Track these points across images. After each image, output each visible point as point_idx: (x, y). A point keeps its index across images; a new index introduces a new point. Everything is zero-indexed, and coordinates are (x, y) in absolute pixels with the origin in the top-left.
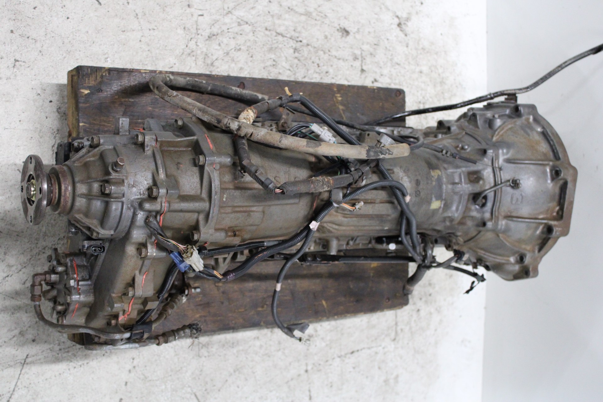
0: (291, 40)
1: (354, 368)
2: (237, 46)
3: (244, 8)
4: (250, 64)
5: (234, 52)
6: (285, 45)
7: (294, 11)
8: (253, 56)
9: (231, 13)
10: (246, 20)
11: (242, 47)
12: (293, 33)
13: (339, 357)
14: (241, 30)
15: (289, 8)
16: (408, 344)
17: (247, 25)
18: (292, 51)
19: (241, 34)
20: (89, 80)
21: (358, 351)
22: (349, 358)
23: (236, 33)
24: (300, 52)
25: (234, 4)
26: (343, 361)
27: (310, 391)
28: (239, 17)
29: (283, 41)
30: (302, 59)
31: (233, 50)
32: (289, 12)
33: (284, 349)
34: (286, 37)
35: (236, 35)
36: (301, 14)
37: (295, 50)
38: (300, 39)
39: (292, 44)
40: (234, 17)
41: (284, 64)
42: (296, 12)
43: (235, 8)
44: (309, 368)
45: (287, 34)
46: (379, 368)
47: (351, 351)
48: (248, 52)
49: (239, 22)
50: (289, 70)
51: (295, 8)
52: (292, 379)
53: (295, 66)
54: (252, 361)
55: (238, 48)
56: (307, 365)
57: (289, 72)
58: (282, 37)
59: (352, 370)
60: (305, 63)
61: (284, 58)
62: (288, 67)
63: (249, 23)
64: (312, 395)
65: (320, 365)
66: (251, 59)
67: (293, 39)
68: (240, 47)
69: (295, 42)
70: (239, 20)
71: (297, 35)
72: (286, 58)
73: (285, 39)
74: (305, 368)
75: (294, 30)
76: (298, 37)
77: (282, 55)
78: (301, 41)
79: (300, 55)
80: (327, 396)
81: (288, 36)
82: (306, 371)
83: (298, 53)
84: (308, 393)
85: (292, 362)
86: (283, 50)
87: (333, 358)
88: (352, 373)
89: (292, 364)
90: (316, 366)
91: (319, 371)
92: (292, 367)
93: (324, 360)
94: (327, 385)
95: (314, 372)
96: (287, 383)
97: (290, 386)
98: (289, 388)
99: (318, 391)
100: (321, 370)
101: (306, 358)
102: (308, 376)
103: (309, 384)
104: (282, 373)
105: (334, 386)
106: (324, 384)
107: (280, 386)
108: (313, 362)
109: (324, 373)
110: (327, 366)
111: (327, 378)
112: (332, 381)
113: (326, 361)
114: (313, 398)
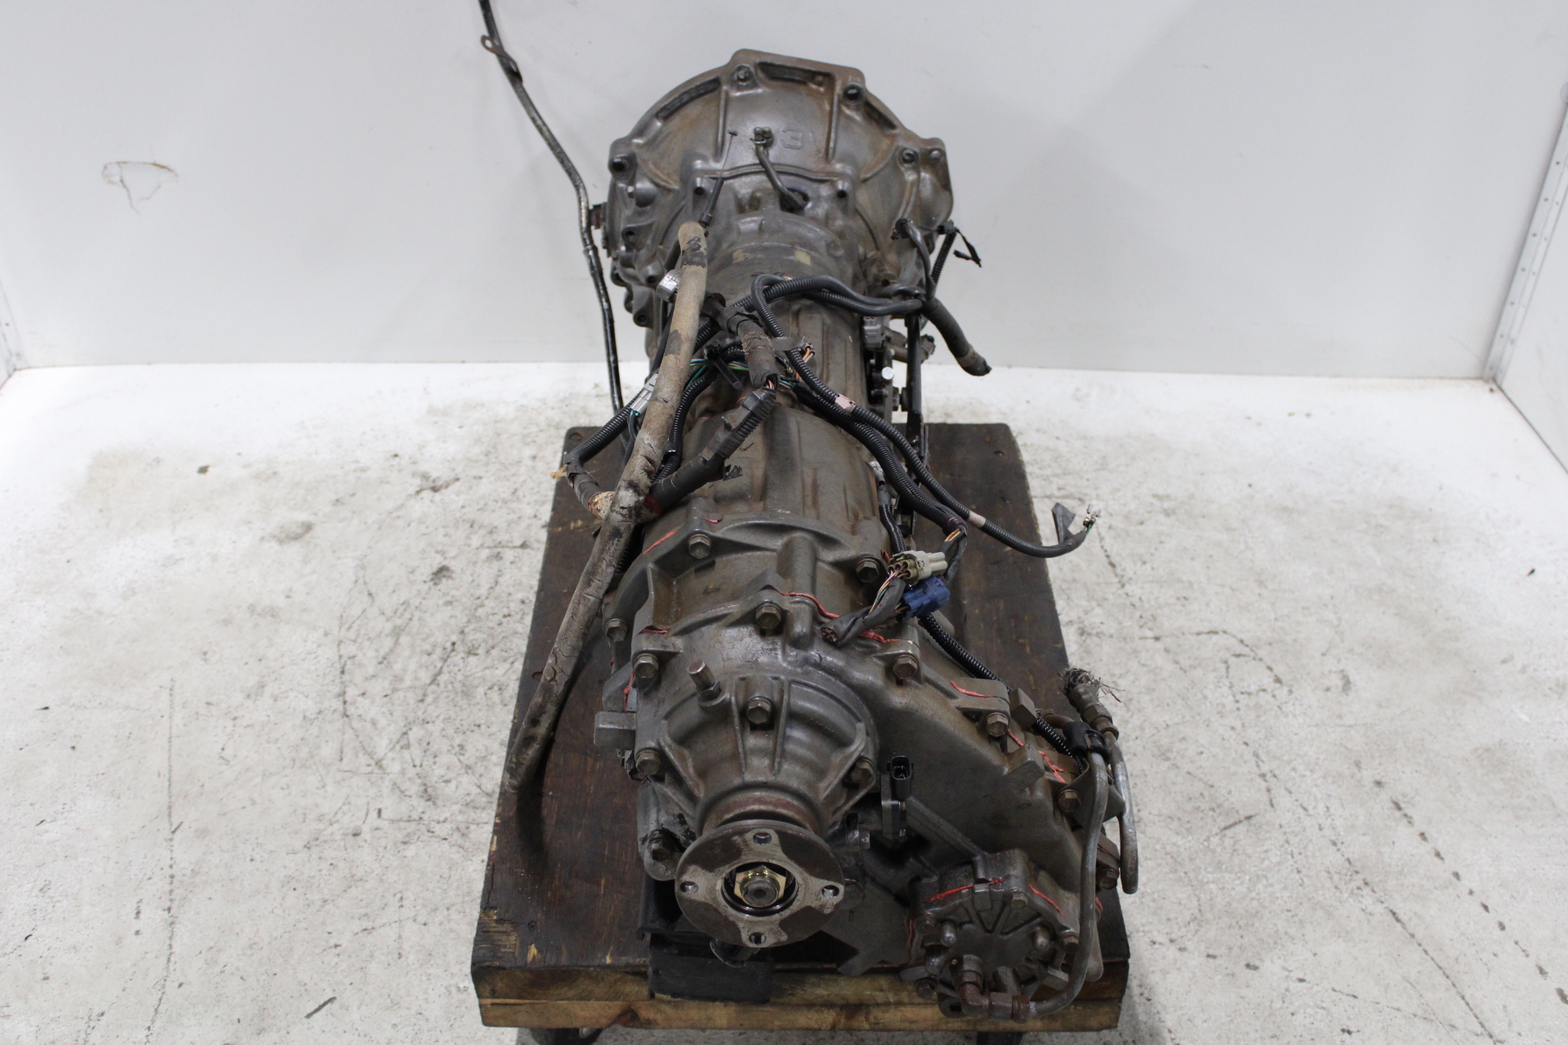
0: (449, 660)
1: (1144, 563)
2: (453, 752)
3: (372, 739)
4: (494, 729)
5: (467, 756)
6: (459, 670)
7: (387, 654)
8: (477, 723)
9: (380, 761)
10: (398, 735)
11: (457, 741)
12: (434, 657)
13: (1123, 586)
14: (420, 744)
15: (381, 663)
16: (1088, 480)
17: (410, 732)
18: (472, 660)
19: (428, 744)
20: (505, 946)
21: (1108, 556)
22: (1124, 570)
23: (425, 752)
24: (476, 646)
25: (361, 755)
26: (1130, 579)
27: (1199, 634)
28: (391, 746)
29: (449, 672)
30: (491, 642)
31: (462, 758)
32: (389, 663)
33: (1114, 675)
34: (441, 668)
35: (428, 752)
36: (397, 643)
37: (471, 652)
38: (448, 645)
39: (457, 658)
40: (390, 755)
41: (499, 672)
42: (392, 651)
43: (370, 755)
44: (1150, 634)
45: (435, 667)
46: (1142, 523)
47: (1109, 567)
48: (468, 733)
49: (402, 747)
50: (513, 663)
51: (382, 653)
52: (1177, 662)
53: (504, 654)
54: (1142, 728)
55: (457, 749)
56: (1143, 638)
58: (442, 675)
59: (1148, 566)
60: (501, 637)
61: (487, 672)
62: (507, 665)
63: (404, 730)
64: (1207, 630)
65: (1141, 617)
66: (483, 727)
67: (448, 657)
68: (455, 746)
69: (454, 653)
70: (398, 747)
71: (439, 651)
73: (445, 669)
74: (1151, 642)
75: (429, 654)
76: (445, 649)
77: (480, 674)
78: (454, 644)
79: (483, 645)
80: (1207, 605)
81: (439, 665)
82: (1157, 639)
83: (477, 649)
84: (1203, 637)
85: (1139, 662)
86: (469, 673)
87: (1125, 596)
88: (1155, 566)
89: (1143, 662)
90: (1145, 623)
91: (1155, 619)
92: (1149, 663)
93: (1131, 610)
94: (1184, 606)
95: (1157, 627)
96: (1185, 672)
97: (1191, 666)
98: (1195, 668)
99: (1197, 620)
100: (1152, 616)
101: (1128, 640)
102: (1167, 636)
103: (1184, 634)
104: (1163, 679)
105: (1184, 595)
106: (1181, 611)
107: (1193, 682)
108: (1137, 628)
109: (1159, 610)
110: (1142, 606)
111: (1169, 606)
112: (1175, 598)
113: (1132, 607)
114: (1213, 629)
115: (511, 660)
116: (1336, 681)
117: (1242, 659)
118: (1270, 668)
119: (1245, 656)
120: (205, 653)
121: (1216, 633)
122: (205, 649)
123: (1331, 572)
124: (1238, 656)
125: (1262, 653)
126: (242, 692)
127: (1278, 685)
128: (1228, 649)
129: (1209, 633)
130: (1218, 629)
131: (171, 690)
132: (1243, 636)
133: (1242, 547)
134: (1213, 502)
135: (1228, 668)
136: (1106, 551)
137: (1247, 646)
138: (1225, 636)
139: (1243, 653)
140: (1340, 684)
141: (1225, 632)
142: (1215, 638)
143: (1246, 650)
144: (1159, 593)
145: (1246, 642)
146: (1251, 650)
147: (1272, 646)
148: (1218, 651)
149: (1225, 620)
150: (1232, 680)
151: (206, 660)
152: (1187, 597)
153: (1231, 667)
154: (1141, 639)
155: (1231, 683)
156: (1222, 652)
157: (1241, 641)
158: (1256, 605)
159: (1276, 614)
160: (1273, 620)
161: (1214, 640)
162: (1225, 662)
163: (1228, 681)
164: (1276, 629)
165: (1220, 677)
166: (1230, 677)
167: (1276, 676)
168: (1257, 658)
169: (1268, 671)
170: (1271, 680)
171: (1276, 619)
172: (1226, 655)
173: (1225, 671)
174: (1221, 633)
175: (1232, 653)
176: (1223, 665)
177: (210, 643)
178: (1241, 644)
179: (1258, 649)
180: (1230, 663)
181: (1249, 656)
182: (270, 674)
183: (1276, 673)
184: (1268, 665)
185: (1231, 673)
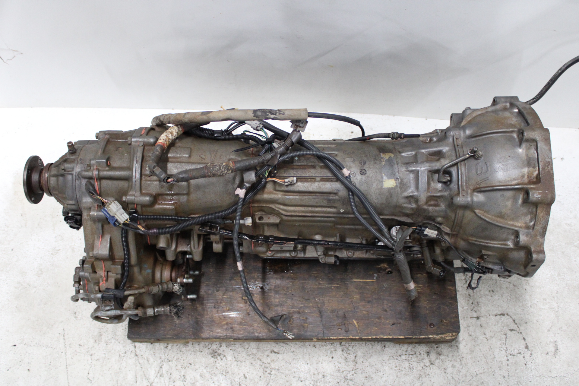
2: (181, 379)
3: (147, 370)
4: (197, 366)
5: (187, 382)
8: (190, 362)
9: (152, 383)
10: (157, 369)
11: (182, 374)
14: (167, 374)
17: (163, 367)
19: (171, 374)
23: (170, 379)
25: (144, 380)
27: (496, 315)
28: (156, 375)
31: (185, 383)
35: (171, 379)
40: (156, 380)
43: (148, 379)
44: (475, 315)
48: (187, 368)
49: (160, 376)
52: (485, 334)
54: (466, 376)
55: (183, 377)
63: (161, 365)
64: (500, 313)
65: (472, 303)
66: (193, 365)
68: (182, 376)
70: (159, 375)
74: (475, 319)
80: (502, 296)
82: (478, 318)
84: (498, 317)
85: (469, 333)
90: (474, 307)
91: (478, 305)
92: (473, 334)
93: (468, 299)
94: (492, 296)
95: (479, 310)
96: (488, 340)
97: (491, 336)
98: (492, 338)
99: (496, 306)
100: (477, 303)
101: (465, 318)
102: (482, 316)
103: (490, 315)
104: (478, 345)
105: (492, 289)
106: (490, 299)
107: (490, 347)
108: (470, 310)
109: (480, 299)
110: (473, 296)
111: (485, 296)
112: (488, 291)
113: (469, 296)
114: (502, 312)
116: (552, 349)
117: (513, 331)
118: (524, 339)
119: (514, 330)
120: (75, 313)
121: (503, 315)
122: (75, 311)
123: (559, 275)
124: (511, 330)
125: (522, 329)
126: (93, 338)
127: (526, 350)
128: (508, 326)
129: (500, 315)
130: (505, 313)
131: (64, 336)
132: (514, 317)
135: (506, 338)
137: (516, 324)
138: (508, 317)
139: (514, 328)
140: (553, 350)
141: (508, 314)
142: (503, 317)
143: (514, 327)
144: (482, 287)
145: (516, 321)
146: (518, 326)
147: (527, 324)
148: (503, 327)
149: (508, 306)
150: (507, 346)
151: (76, 318)
152: (494, 290)
153: (508, 337)
154: (471, 318)
155: (506, 348)
156: (505, 328)
157: (514, 320)
158: (523, 296)
159: (531, 303)
160: (529, 307)
161: (502, 320)
162: (506, 334)
163: (506, 346)
164: (530, 313)
165: (502, 344)
166: (506, 344)
167: (526, 344)
168: (519, 332)
169: (523, 341)
170: (524, 347)
171: (531, 306)
172: (507, 330)
173: (505, 340)
174: (506, 315)
175: (509, 328)
176: (505, 336)
177: (77, 306)
178: (514, 323)
179: (521, 326)
180: (507, 335)
181: (516, 331)
182: (103, 327)
183: (526, 342)
184: (524, 336)
185: (507, 342)
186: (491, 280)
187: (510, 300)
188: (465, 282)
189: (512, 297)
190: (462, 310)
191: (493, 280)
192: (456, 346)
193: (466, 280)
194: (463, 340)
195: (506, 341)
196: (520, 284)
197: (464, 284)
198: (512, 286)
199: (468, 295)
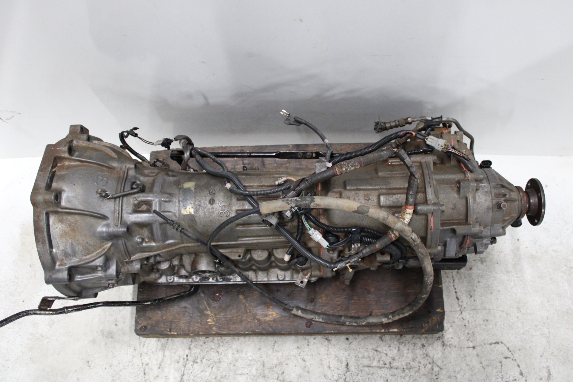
0: (186, 366)
1: (471, 296)
6: (191, 373)
7: (161, 362)
12: (180, 364)
13: (462, 312)
15: (159, 368)
18: (196, 365)
22: (462, 302)
24: (196, 357)
26: (465, 308)
27: (491, 344)
29: (187, 374)
30: (202, 355)
32: (162, 368)
33: (455, 372)
34: (184, 371)
36: (164, 356)
37: (195, 362)
38: (185, 356)
39: (189, 366)
41: (207, 374)
42: (163, 360)
44: (471, 345)
45: (181, 370)
47: (456, 300)
50: (212, 368)
51: (159, 362)
52: (481, 363)
53: (208, 362)
56: (468, 347)
57: (214, 368)
58: (185, 376)
60: (206, 351)
61: (203, 373)
62: (210, 370)
64: (494, 342)
65: (468, 334)
67: (186, 364)
69: (188, 362)
71: (182, 360)
72: (202, 371)
73: (185, 372)
74: (472, 349)
75: (178, 362)
76: (184, 359)
77: (199, 375)
78: (187, 356)
79: (199, 356)
80: (496, 325)
81: (183, 369)
82: (474, 348)
83: (197, 359)
84: (493, 345)
85: (466, 363)
86: (195, 375)
87: (462, 319)
88: (475, 299)
89: (467, 363)
91: (474, 335)
92: (470, 363)
93: (464, 329)
94: (486, 326)
95: (474, 340)
96: (484, 369)
97: (487, 365)
98: (488, 366)
99: (491, 335)
100: (473, 333)
101: (462, 349)
102: (478, 346)
103: (485, 344)
104: (475, 374)
105: (486, 318)
106: (485, 329)
107: (487, 375)
108: (466, 341)
109: (476, 329)
110: (469, 326)
111: (480, 326)
112: (482, 320)
113: (465, 327)
114: (497, 341)
115: (211, 366)
116: (545, 374)
117: (508, 360)
118: (518, 366)
119: (509, 358)
120: (88, 362)
121: (498, 343)
122: (88, 359)
123: (548, 301)
124: (506, 358)
125: (516, 356)
127: (521, 376)
128: (502, 354)
129: (495, 343)
130: (499, 341)
132: (508, 345)
133: (512, 284)
134: (502, 252)
136: (455, 289)
137: (510, 351)
138: (502, 345)
139: (508, 356)
140: (546, 375)
141: (502, 343)
142: (498, 346)
143: (509, 354)
144: (476, 317)
145: (510, 349)
146: (512, 354)
147: (521, 351)
148: (498, 355)
149: (502, 334)
150: (503, 374)
151: (89, 366)
152: (488, 319)
153: (503, 365)
154: (467, 348)
155: (502, 375)
156: (500, 356)
157: (508, 348)
158: (516, 324)
159: (524, 330)
160: (522, 334)
161: (497, 348)
162: (501, 362)
163: (501, 374)
164: (523, 340)
165: (498, 372)
166: (502, 372)
167: (521, 370)
168: (514, 359)
169: (518, 367)
170: (518, 373)
171: (523, 334)
172: (501, 358)
173: (500, 367)
174: (500, 344)
175: (504, 356)
176: (500, 364)
177: (89, 355)
178: (508, 351)
179: (515, 353)
180: (503, 362)
181: (511, 358)
182: (116, 375)
183: (521, 368)
184: (518, 363)
185: (503, 369)
186: (484, 309)
187: (504, 328)
188: (460, 313)
189: (505, 325)
190: (459, 340)
191: (486, 309)
192: (455, 376)
193: (461, 311)
194: (461, 370)
195: (501, 369)
196: (512, 312)
197: (460, 315)
198: (504, 314)
199: (463, 325)
